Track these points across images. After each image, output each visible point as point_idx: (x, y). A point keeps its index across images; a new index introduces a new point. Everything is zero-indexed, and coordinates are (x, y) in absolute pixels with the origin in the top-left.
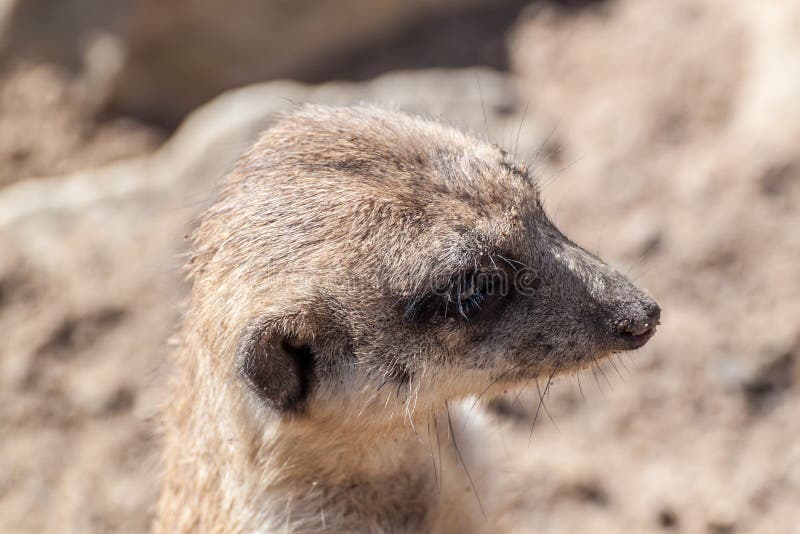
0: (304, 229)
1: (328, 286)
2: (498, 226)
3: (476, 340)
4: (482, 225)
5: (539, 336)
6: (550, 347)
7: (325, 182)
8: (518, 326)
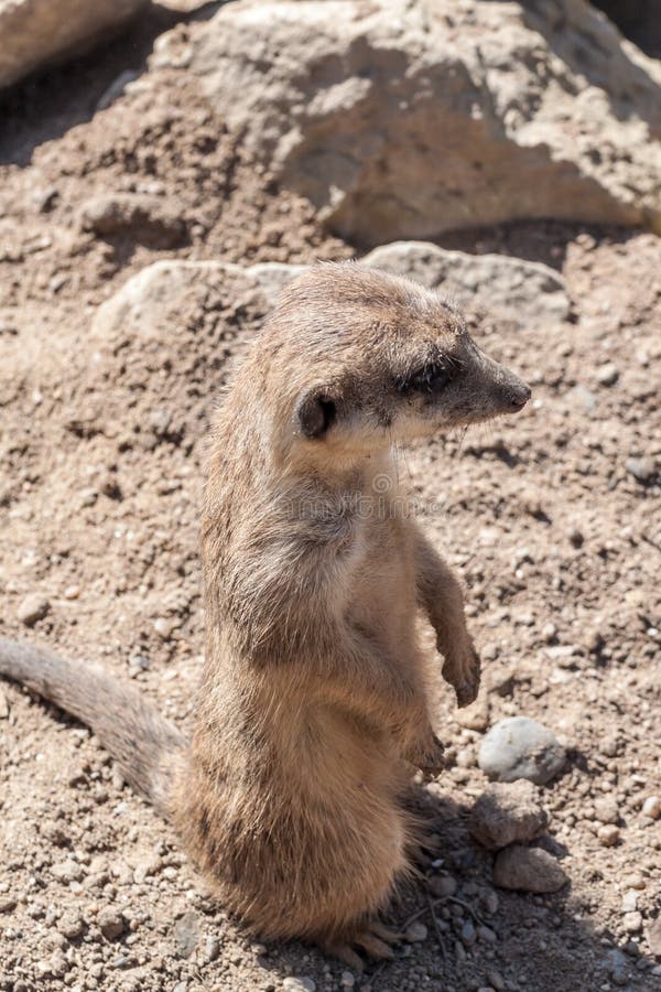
0: (339, 336)
1: (353, 370)
2: (448, 341)
3: (428, 403)
4: (439, 341)
5: (467, 404)
6: (470, 410)
7: (349, 309)
8: (453, 396)
